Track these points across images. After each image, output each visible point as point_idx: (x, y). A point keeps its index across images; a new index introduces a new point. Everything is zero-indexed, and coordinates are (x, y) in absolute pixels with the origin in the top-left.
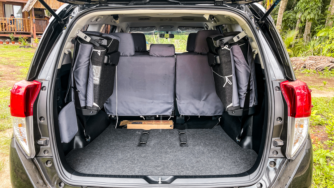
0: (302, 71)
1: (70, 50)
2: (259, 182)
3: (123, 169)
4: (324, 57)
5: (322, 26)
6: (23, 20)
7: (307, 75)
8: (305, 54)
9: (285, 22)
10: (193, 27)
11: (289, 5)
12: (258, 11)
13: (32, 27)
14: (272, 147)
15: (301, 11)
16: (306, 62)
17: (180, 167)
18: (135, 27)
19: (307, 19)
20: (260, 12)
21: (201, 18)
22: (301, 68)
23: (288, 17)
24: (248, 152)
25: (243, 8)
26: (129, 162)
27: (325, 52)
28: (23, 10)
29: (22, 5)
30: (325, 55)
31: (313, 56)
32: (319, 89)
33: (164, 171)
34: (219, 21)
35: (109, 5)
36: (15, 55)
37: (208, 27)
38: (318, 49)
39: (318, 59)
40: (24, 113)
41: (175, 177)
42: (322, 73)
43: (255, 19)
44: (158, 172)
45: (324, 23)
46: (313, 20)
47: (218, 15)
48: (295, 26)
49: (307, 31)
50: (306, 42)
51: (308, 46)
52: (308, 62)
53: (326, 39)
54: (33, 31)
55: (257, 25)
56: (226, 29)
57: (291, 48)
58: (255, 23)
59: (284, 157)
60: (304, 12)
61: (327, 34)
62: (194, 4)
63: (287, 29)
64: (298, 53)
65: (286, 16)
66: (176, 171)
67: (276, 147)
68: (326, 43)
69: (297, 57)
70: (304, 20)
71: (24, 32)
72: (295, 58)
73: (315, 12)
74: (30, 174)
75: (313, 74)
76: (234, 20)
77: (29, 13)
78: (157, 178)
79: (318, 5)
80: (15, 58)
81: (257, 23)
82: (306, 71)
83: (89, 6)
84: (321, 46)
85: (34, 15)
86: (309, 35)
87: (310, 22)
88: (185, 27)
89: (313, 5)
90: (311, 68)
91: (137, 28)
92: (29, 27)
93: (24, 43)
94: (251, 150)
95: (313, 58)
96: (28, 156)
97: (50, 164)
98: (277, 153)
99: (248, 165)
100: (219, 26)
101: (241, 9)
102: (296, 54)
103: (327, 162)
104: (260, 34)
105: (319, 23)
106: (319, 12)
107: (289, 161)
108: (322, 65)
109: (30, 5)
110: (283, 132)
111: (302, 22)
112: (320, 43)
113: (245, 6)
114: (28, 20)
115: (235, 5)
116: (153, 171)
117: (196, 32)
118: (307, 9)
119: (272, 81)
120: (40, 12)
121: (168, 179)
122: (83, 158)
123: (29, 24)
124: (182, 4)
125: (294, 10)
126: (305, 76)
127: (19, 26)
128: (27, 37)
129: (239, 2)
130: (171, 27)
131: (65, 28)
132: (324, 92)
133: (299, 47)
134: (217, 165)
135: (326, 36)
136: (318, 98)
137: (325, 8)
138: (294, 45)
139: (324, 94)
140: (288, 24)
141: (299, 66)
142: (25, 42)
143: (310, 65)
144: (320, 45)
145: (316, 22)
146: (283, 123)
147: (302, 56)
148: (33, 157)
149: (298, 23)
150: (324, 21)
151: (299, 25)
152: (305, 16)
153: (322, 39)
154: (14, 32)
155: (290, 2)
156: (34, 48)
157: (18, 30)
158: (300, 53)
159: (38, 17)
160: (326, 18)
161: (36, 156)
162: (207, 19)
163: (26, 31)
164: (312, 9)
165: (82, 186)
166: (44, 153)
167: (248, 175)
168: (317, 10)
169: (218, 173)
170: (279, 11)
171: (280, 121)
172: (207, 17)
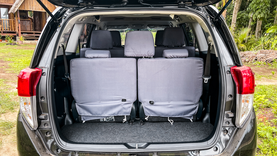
0: (254, 63)
1: (63, 44)
2: (215, 146)
3: (107, 138)
4: (273, 51)
5: (271, 24)
6: (9, 20)
7: (258, 66)
8: (256, 49)
9: (239, 21)
10: (161, 26)
11: (243, 6)
12: (212, 12)
13: (17, 26)
14: (225, 118)
15: (252, 11)
16: (257, 56)
17: (152, 137)
18: (111, 26)
19: (258, 18)
20: (214, 13)
21: (167, 18)
22: (253, 60)
23: (241, 17)
24: (206, 125)
25: (201, 10)
26: (111, 134)
27: (273, 46)
28: (10, 12)
29: (9, 7)
30: (273, 49)
31: (263, 50)
32: (269, 78)
33: (139, 140)
34: (182, 20)
35: (94, 8)
36: (3, 51)
37: (173, 25)
38: (267, 44)
39: (267, 52)
40: (29, 93)
41: (149, 144)
42: (271, 65)
43: (211, 18)
44: (135, 140)
45: (272, 22)
46: (263, 19)
47: (181, 15)
48: (248, 25)
49: (258, 28)
50: (258, 38)
51: (259, 42)
52: (259, 55)
53: (275, 35)
54: (19, 30)
55: (212, 23)
56: (188, 27)
57: (245, 44)
58: (211, 21)
59: (234, 126)
60: (255, 12)
61: (275, 31)
62: (162, 6)
63: (241, 27)
64: (251, 47)
65: (240, 15)
66: (149, 139)
67: (228, 118)
68: (275, 39)
69: (250, 51)
70: (255, 19)
71: (10, 31)
72: (248, 51)
73: (265, 12)
74: (34, 142)
75: (263, 66)
76: (194, 19)
77: (14, 15)
78: (135, 144)
79: (267, 6)
80: (3, 54)
81: (212, 21)
82: (257, 63)
83: (78, 9)
84: (270, 42)
85: (19, 16)
86: (260, 32)
87: (261, 21)
88: (153, 25)
89: (263, 6)
90: (261, 60)
91: (112, 26)
92: (14, 26)
93: (10, 41)
94: (209, 124)
95: (263, 52)
96: (32, 128)
97: (49, 134)
98: (229, 123)
99: (207, 134)
100: (182, 24)
101: (199, 10)
102: (249, 48)
103: (273, 136)
104: (215, 30)
105: (268, 22)
106: (268, 12)
107: (238, 129)
108: (271, 58)
109: (15, 7)
110: (233, 107)
111: (253, 21)
112: (270, 39)
113: (203, 8)
114: (14, 21)
115: (194, 7)
116: (131, 140)
117: (163, 29)
118: (258, 9)
119: (224, 67)
120: (24, 14)
121: (143, 145)
122: (74, 132)
123: (14, 24)
124: (153, 6)
125: (246, 10)
126: (257, 67)
127: (6, 26)
128: (13, 36)
129: (198, 4)
130: (142, 25)
131: (59, 26)
132: (273, 80)
133: (251, 42)
134: (181, 135)
135: (275, 33)
136: (268, 85)
137: (273, 8)
138: (247, 40)
139: (273, 82)
140: (241, 23)
141: (251, 59)
142: (12, 40)
143: (260, 57)
144: (269, 40)
145: (266, 20)
146: (233, 99)
147: (254, 50)
148: (36, 129)
149: (250, 21)
150: (273, 19)
151: (251, 23)
152: (256, 16)
153: (271, 35)
154: (2, 31)
155: (243, 4)
156: (19, 45)
157: (5, 30)
158: (252, 47)
159: (22, 18)
160: (274, 17)
161: (38, 129)
162: (173, 18)
163: (12, 30)
164: (262, 10)
165: (75, 151)
166: (44, 126)
167: (206, 141)
168: (266, 10)
169: (182, 140)
170: (234, 11)
171: (231, 98)
172: (172, 17)
